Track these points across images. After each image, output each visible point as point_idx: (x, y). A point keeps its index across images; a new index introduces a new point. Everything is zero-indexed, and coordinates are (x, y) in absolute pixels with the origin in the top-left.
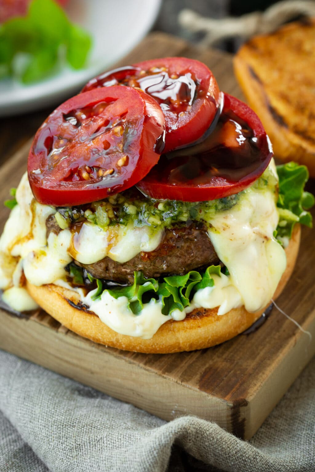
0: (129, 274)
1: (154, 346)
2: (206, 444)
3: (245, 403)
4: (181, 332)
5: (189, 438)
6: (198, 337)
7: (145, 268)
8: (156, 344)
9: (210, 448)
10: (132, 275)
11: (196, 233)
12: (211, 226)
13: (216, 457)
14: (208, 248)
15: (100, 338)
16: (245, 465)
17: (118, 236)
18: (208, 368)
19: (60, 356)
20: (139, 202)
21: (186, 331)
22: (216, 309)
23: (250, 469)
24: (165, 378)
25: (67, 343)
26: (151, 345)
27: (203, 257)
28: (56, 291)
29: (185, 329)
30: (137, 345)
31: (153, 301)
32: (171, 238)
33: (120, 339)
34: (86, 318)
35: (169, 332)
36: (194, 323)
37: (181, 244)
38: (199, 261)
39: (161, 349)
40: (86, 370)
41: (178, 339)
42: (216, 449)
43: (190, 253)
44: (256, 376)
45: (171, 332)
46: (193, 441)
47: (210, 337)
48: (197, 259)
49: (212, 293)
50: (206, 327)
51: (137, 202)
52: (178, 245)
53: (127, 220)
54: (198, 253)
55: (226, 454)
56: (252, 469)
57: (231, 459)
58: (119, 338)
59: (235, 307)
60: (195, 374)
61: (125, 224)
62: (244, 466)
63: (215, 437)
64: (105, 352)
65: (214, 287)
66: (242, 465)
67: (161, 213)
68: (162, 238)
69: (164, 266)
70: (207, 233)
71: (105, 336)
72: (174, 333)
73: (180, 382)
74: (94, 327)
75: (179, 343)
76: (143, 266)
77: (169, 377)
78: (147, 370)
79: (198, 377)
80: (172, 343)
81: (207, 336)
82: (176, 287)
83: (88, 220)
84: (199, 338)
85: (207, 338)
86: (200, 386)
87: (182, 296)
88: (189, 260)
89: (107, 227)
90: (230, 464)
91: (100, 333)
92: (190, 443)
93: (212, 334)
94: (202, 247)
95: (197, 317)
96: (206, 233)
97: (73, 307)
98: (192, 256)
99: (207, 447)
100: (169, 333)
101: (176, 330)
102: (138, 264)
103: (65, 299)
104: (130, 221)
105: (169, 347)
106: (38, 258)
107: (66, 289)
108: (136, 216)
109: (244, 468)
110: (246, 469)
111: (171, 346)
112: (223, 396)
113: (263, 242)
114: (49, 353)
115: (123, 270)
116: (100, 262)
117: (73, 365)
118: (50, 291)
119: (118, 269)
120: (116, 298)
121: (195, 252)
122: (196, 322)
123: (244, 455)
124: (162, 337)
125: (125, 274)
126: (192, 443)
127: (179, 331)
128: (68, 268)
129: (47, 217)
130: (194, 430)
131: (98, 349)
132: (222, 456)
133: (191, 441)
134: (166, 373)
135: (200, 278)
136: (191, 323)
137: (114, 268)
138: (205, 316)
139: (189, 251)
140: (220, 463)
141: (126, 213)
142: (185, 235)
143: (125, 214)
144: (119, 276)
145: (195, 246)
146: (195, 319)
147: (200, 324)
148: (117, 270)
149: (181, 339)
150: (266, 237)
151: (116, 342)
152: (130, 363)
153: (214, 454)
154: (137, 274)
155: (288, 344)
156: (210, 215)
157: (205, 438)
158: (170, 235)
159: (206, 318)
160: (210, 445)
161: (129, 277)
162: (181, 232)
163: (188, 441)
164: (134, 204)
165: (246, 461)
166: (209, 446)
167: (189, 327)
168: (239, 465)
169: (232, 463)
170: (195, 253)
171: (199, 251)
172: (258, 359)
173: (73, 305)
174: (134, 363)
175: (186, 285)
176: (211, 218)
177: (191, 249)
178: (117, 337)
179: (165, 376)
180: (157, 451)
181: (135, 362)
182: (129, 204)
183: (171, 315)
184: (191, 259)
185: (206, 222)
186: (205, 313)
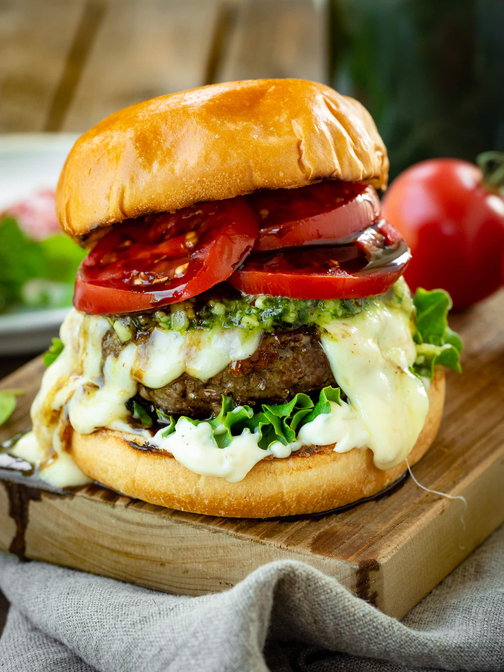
0: (214, 400)
1: (247, 499)
2: (322, 597)
3: (374, 566)
4: (285, 476)
5: (297, 585)
6: (309, 483)
7: (236, 390)
8: (250, 495)
9: (327, 606)
10: (219, 402)
11: (305, 339)
12: (326, 331)
13: (337, 621)
14: (322, 363)
15: (174, 492)
16: (377, 634)
17: (200, 342)
18: (323, 532)
19: (118, 547)
20: (229, 301)
21: (291, 473)
22: (332, 446)
23: (384, 642)
24: (264, 544)
25: (128, 522)
26: (244, 497)
27: (314, 377)
28: (113, 435)
29: (290, 471)
30: (225, 498)
31: (246, 431)
32: (272, 344)
33: (200, 489)
34: (154, 463)
35: (268, 475)
36: (302, 462)
37: (285, 355)
38: (309, 382)
39: (258, 503)
40: (153, 561)
41: (280, 486)
42: (336, 607)
43: (297, 368)
44: (390, 538)
45: (270, 475)
46: (303, 591)
47: (325, 487)
48: (306, 378)
49: (327, 421)
50: (319, 469)
51: (226, 301)
52: (281, 355)
53: (213, 322)
54: (308, 369)
55: (350, 616)
56: (386, 641)
57: (357, 624)
58: (200, 487)
59: (359, 447)
60: (306, 538)
61: (210, 326)
62: (376, 636)
63: (333, 590)
64: (181, 522)
65: (330, 414)
66: (373, 634)
67: (258, 313)
68: (259, 344)
69: (261, 387)
70: (321, 342)
71: (180, 486)
72: (275, 476)
73: (285, 547)
74: (164, 474)
75: (282, 493)
76: (233, 385)
77: (270, 542)
78: (239, 538)
79: (310, 540)
80: (274, 493)
81: (321, 483)
82: (278, 417)
83: (160, 324)
84: (311, 486)
85: (320, 487)
86: (312, 549)
87: (286, 426)
88: (295, 377)
89: (186, 332)
90: (356, 633)
91: (173, 482)
92: (299, 593)
93: (328, 481)
94: (313, 361)
95: (307, 454)
96: (319, 342)
97: (137, 449)
98: (300, 373)
99: (323, 603)
100: (268, 477)
101: (278, 472)
102: (226, 383)
103: (125, 441)
104: (216, 323)
105: (269, 500)
106: (89, 393)
107: (126, 433)
108: (224, 316)
109: (376, 640)
110: (379, 642)
111: (271, 497)
112: (346, 558)
113: (396, 373)
114: (103, 547)
115: (207, 394)
116: (176, 383)
117: (136, 557)
118: (105, 437)
119: (200, 393)
120: (196, 425)
121: (303, 366)
122: (305, 461)
123: (375, 620)
124: (259, 483)
125: (208, 400)
126: (302, 594)
127: (281, 473)
128: (129, 405)
129: (104, 333)
130: (304, 574)
131: (170, 520)
132: (344, 618)
133: (300, 590)
134: (266, 538)
135: (312, 405)
136: (298, 462)
137: (193, 391)
138: (317, 453)
139: (296, 365)
140: (342, 631)
141: (211, 314)
142: (290, 340)
143: (209, 314)
144: (201, 404)
145: (303, 358)
146: (304, 457)
147: (311, 464)
148: (198, 395)
149: (285, 487)
150: (399, 368)
151: (196, 495)
152: (216, 532)
153: (333, 615)
154: (226, 399)
155: (432, 507)
156: (325, 319)
157: (320, 589)
158: (270, 340)
159: (318, 455)
160: (328, 601)
161: (214, 404)
162: (285, 337)
163: (296, 589)
164: (222, 302)
165: (378, 629)
166: (326, 603)
167: (295, 468)
168: (368, 634)
169: (359, 631)
170: (303, 369)
171: (309, 366)
172: (391, 522)
173: (137, 446)
174: (220, 532)
175: (292, 414)
176: (326, 323)
177: (299, 362)
178: (197, 486)
179: (264, 541)
180: (253, 589)
181: (222, 529)
182: (216, 302)
183: (270, 449)
184: (299, 376)
185: (318, 326)
186: (317, 450)
